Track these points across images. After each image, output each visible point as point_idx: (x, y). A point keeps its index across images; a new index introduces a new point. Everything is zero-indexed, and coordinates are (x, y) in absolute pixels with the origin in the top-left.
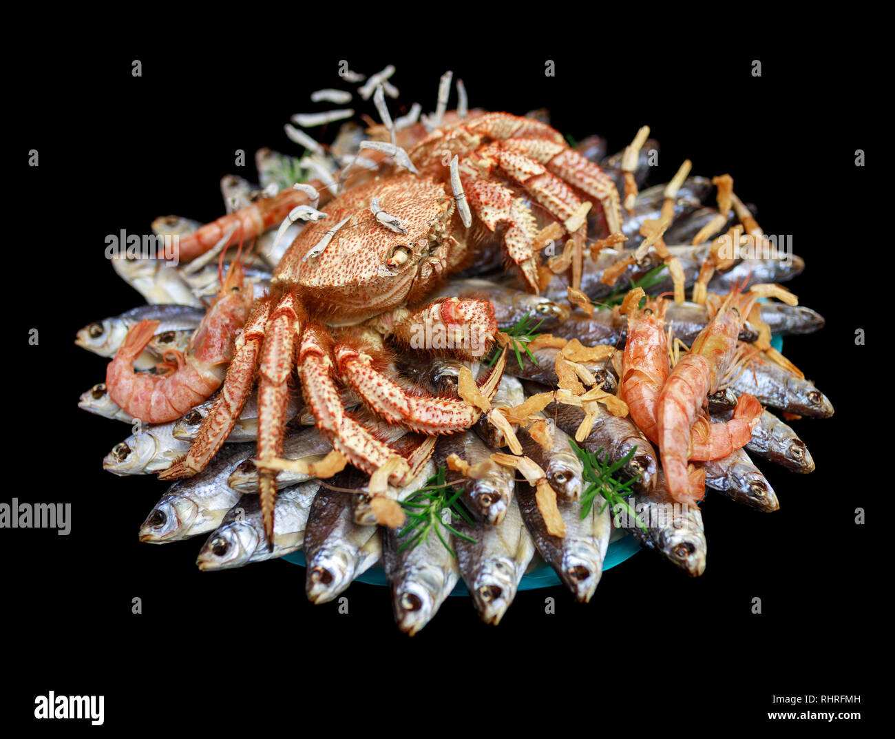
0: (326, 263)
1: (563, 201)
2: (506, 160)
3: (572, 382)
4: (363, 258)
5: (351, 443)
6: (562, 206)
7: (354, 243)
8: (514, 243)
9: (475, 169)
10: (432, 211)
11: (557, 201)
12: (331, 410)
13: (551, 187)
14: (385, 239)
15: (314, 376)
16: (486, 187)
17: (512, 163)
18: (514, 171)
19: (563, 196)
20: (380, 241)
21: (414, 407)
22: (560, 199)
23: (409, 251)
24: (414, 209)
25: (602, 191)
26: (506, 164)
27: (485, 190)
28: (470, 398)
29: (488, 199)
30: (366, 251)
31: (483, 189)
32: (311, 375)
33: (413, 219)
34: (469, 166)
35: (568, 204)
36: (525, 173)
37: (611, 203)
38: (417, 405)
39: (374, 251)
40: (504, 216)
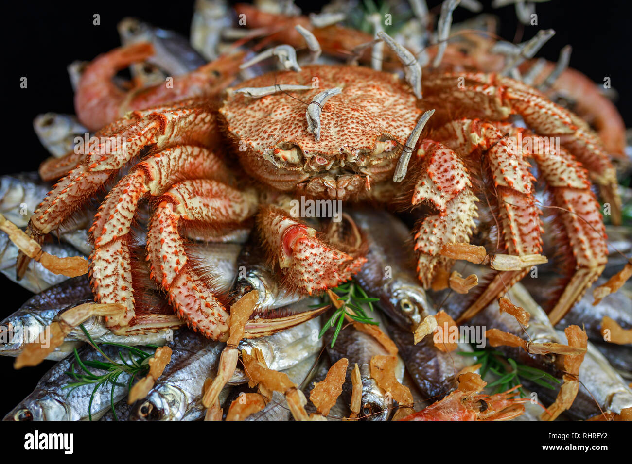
0: (252, 109)
1: (522, 235)
2: (496, 152)
4: (270, 130)
6: (517, 238)
7: (282, 112)
8: (428, 230)
9: (464, 136)
10: (364, 141)
11: (515, 230)
12: (106, 226)
13: (520, 213)
14: (300, 130)
15: (122, 188)
16: (446, 161)
17: (500, 160)
18: (497, 168)
19: (525, 230)
20: (295, 128)
21: (180, 283)
22: (520, 230)
23: (303, 160)
24: (354, 125)
25: (585, 257)
26: (493, 156)
27: (443, 163)
28: (234, 319)
29: (435, 173)
30: (278, 127)
31: (442, 160)
32: (122, 186)
33: (342, 133)
34: (462, 130)
35: (523, 241)
36: (505, 179)
37: (586, 274)
38: (184, 285)
39: (282, 132)
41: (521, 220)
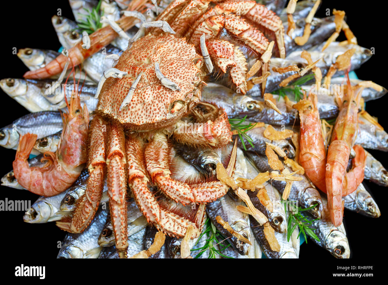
0: (132, 107)
1: (259, 42)
2: (228, 24)
3: (275, 161)
4: (156, 107)
5: (167, 227)
6: (259, 45)
7: (148, 95)
8: (235, 75)
9: (209, 30)
10: (193, 71)
11: (256, 43)
12: (153, 212)
13: (253, 36)
14: (168, 94)
15: (140, 193)
16: (219, 46)
17: (232, 26)
18: (233, 30)
19: (259, 40)
20: (165, 96)
21: (196, 194)
22: (257, 41)
23: (183, 102)
24: (181, 70)
25: (275, 27)
26: (228, 26)
27: (220, 48)
28: (224, 180)
29: (221, 54)
30: (157, 102)
31: (218, 47)
32: (139, 193)
33: (182, 78)
34: (206, 28)
35: (261, 44)
36: (239, 30)
37: (280, 32)
38: (198, 192)
39: (162, 102)
40: (231, 62)
41: (255, 38)
